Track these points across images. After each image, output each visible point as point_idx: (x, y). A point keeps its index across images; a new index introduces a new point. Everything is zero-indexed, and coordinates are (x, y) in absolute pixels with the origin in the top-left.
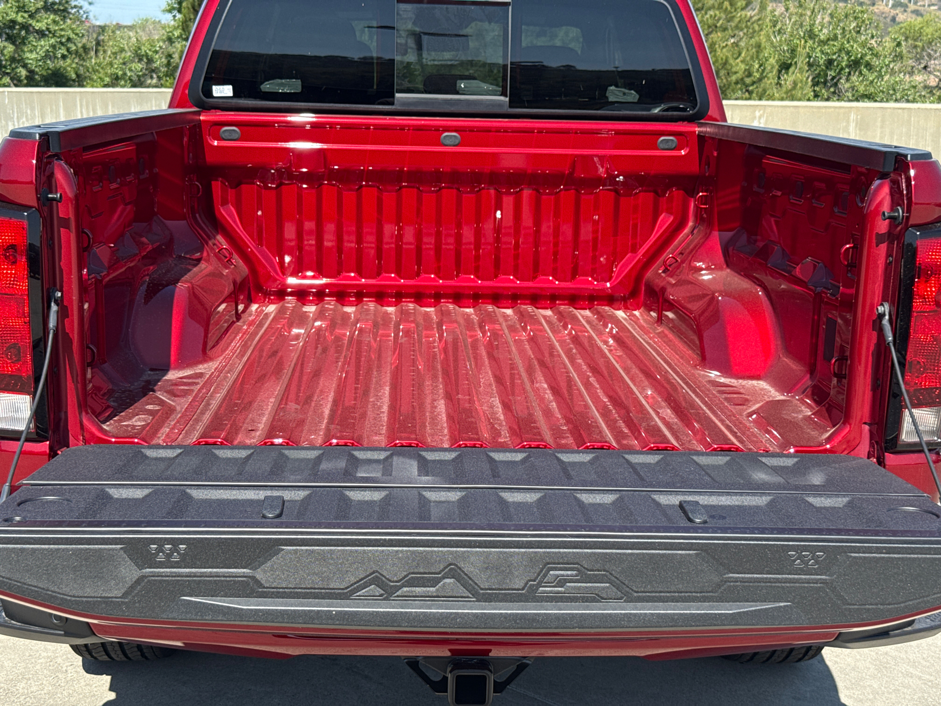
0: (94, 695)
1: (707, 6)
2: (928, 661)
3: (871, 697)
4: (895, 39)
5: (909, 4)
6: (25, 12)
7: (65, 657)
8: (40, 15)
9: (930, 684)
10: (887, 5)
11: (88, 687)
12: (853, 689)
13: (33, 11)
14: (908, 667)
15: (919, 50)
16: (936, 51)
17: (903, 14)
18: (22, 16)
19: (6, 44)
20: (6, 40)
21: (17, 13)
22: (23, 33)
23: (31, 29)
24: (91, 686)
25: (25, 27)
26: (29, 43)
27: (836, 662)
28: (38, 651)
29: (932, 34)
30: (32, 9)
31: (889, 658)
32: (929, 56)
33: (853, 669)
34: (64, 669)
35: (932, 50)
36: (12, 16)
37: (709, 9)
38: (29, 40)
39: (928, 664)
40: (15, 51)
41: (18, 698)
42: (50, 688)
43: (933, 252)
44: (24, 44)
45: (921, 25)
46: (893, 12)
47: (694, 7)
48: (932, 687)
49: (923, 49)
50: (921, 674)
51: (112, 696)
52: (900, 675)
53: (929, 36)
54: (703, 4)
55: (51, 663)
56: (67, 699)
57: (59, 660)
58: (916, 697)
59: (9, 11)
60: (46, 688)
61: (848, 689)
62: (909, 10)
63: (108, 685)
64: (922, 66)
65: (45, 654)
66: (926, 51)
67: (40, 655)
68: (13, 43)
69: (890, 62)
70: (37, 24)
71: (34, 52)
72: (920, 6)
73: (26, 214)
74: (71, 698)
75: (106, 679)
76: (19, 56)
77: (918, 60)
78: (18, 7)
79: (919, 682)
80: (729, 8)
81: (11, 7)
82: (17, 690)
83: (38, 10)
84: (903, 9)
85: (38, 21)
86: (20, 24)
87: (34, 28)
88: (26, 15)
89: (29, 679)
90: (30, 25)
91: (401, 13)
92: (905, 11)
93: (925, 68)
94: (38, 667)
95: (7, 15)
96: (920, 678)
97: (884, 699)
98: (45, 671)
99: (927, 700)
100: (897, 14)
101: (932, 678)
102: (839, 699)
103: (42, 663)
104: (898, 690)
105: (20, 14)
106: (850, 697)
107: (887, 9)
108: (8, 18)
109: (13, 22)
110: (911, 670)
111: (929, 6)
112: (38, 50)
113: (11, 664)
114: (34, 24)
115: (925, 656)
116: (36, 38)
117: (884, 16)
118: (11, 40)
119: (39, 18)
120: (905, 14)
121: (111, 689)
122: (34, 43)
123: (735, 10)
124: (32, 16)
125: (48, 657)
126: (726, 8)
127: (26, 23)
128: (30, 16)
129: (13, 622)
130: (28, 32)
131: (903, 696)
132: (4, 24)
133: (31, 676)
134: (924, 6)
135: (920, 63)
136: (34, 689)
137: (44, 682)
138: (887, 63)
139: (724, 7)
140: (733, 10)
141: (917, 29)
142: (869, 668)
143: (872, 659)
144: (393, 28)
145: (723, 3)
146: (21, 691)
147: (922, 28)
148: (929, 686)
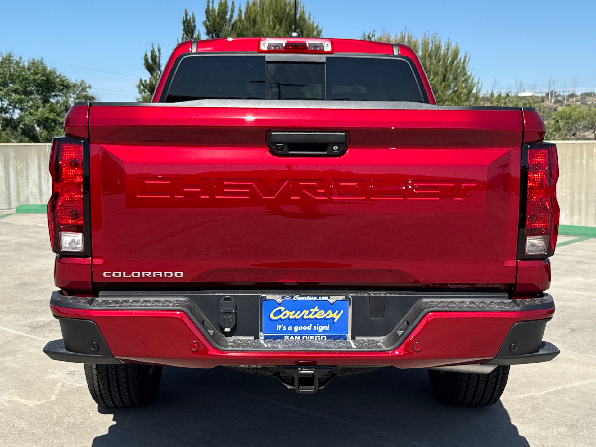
0: (105, 423)
1: (444, 99)
2: (561, 407)
3: (528, 422)
4: (555, 119)
5: (564, 101)
6: (54, 112)
7: (88, 407)
8: (63, 114)
9: (561, 416)
10: (551, 102)
11: (102, 420)
12: (518, 418)
13: (59, 112)
14: (550, 409)
15: (570, 125)
16: (580, 125)
17: (560, 107)
18: (53, 115)
19: (43, 131)
20: (43, 128)
21: (50, 113)
22: (53, 124)
23: (58, 122)
24: (103, 419)
25: (54, 121)
26: (56, 130)
27: (510, 407)
28: (73, 404)
29: (578, 115)
30: (59, 111)
31: (539, 405)
32: (576, 128)
33: (519, 410)
34: (88, 412)
35: (578, 124)
36: (47, 115)
37: (446, 101)
38: (57, 128)
39: (560, 408)
40: (48, 135)
41: (64, 424)
42: (81, 420)
43: (538, 158)
44: (54, 131)
45: (570, 111)
46: (555, 106)
47: (436, 100)
48: (562, 418)
49: (572, 124)
50: (556, 412)
51: (115, 423)
52: (545, 412)
53: (576, 117)
54: (442, 99)
55: (81, 410)
56: (90, 425)
57: (85, 408)
58: (553, 422)
59: (45, 113)
60: (79, 420)
61: (516, 418)
62: (564, 104)
63: (112, 418)
64: (572, 133)
65: (78, 406)
66: (574, 125)
67: (75, 406)
68: (47, 130)
69: (552, 131)
70: (61, 119)
71: (59, 135)
72: (571, 102)
73: (82, 141)
74: (93, 424)
75: (111, 416)
76: (50, 137)
77: (570, 131)
78: (50, 110)
79: (555, 415)
80: (457, 100)
81: (47, 110)
82: (63, 421)
83: (61, 112)
84: (560, 104)
85: (62, 118)
86: (51, 119)
87: (59, 121)
88: (55, 114)
89: (70, 416)
90: (57, 120)
91: (268, 68)
92: (562, 105)
93: (574, 135)
94: (74, 411)
95: (44, 114)
96: (556, 414)
97: (536, 423)
98: (78, 413)
99: (559, 423)
100: (557, 107)
101: (562, 414)
102: (510, 423)
103: (76, 410)
104: (544, 419)
105: (51, 114)
106: (517, 422)
107: (551, 104)
108: (44, 116)
109: (47, 118)
110: (551, 410)
111: (576, 102)
112: (61, 134)
113: (59, 410)
114: (59, 119)
115: (559, 404)
116: (60, 127)
117: (549, 108)
118: (46, 128)
119: (62, 116)
120: (562, 107)
121: (114, 420)
122: (59, 130)
123: (461, 101)
124: (58, 115)
125: (79, 407)
126: (455, 101)
127: (55, 118)
128: (57, 115)
129: (70, 352)
130: (55, 124)
131: (546, 421)
132: (42, 119)
133: (70, 415)
134: (573, 102)
135: (570, 132)
136: (72, 420)
137: (78, 417)
138: (551, 132)
139: (454, 100)
140: (459, 102)
141: (568, 113)
142: (528, 410)
143: (529, 406)
144: (264, 82)
145: (453, 97)
146: (65, 421)
147: (571, 112)
148: (561, 417)
